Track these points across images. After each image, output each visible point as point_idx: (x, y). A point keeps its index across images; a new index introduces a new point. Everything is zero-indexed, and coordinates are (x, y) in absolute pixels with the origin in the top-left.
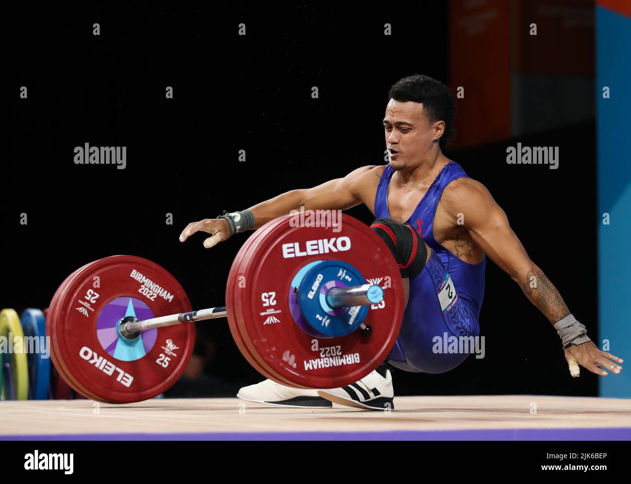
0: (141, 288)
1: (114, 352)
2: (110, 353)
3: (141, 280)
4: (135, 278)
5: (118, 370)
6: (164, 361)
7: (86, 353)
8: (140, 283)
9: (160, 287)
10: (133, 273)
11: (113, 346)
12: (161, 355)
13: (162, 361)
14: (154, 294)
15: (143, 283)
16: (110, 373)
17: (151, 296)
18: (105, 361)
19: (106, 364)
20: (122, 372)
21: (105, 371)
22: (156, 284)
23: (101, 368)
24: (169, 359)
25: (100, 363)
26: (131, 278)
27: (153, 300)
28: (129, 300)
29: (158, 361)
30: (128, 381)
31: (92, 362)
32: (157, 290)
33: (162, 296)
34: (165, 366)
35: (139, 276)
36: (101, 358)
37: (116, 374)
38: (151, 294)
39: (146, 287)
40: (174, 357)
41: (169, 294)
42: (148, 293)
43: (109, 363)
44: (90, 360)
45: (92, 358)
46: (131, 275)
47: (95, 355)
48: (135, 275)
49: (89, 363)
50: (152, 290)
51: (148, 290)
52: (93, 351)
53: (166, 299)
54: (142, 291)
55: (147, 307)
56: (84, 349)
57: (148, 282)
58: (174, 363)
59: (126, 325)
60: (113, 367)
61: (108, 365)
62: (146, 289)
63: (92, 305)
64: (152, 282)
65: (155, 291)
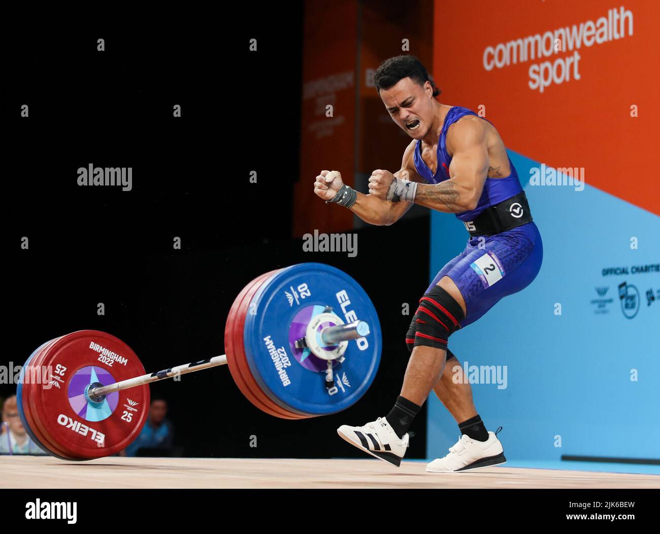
0: (100, 357)
1: (85, 415)
2: (82, 417)
3: (99, 350)
5: (91, 430)
6: (127, 417)
7: (63, 420)
10: (91, 345)
11: (84, 410)
12: (125, 412)
13: (126, 417)
14: (111, 360)
16: (85, 434)
17: (109, 363)
18: (79, 424)
19: (81, 427)
20: (94, 432)
21: (80, 432)
23: (77, 431)
24: (132, 415)
25: (75, 426)
27: (111, 366)
28: (91, 369)
29: (122, 418)
30: (100, 439)
31: (68, 426)
34: (129, 421)
36: (76, 422)
37: (90, 433)
39: (104, 356)
40: (135, 412)
41: (124, 359)
43: (83, 425)
44: (67, 425)
45: (69, 423)
47: (71, 420)
49: (67, 428)
51: (106, 357)
52: (68, 417)
54: (101, 359)
55: (107, 373)
56: (61, 416)
57: (105, 351)
58: (136, 417)
59: (93, 390)
60: (87, 428)
61: (83, 428)
63: (62, 378)
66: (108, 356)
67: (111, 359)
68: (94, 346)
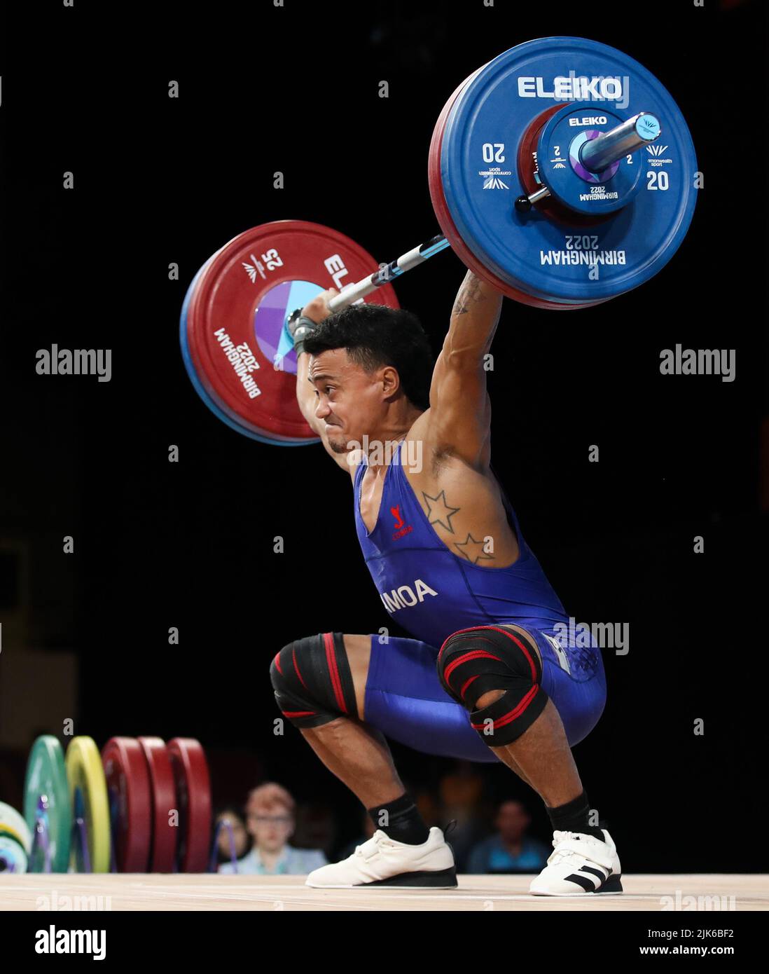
0: (254, 370)
3: (248, 379)
4: (256, 386)
8: (253, 377)
9: (227, 356)
10: (256, 395)
12: (272, 269)
13: (275, 260)
14: (240, 351)
15: (248, 373)
17: (246, 351)
22: (231, 362)
24: (263, 256)
26: (261, 390)
27: (245, 344)
28: (277, 364)
32: (234, 355)
33: (231, 343)
34: (273, 251)
35: (248, 386)
38: (245, 353)
39: (247, 367)
41: (219, 339)
42: (247, 357)
46: (259, 393)
48: (254, 391)
50: (240, 357)
51: (245, 361)
53: (227, 336)
54: (254, 364)
57: (241, 371)
62: (247, 364)
64: (235, 368)
65: (236, 353)
66: (240, 360)
67: (240, 353)
68: (253, 391)
